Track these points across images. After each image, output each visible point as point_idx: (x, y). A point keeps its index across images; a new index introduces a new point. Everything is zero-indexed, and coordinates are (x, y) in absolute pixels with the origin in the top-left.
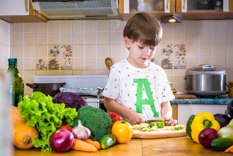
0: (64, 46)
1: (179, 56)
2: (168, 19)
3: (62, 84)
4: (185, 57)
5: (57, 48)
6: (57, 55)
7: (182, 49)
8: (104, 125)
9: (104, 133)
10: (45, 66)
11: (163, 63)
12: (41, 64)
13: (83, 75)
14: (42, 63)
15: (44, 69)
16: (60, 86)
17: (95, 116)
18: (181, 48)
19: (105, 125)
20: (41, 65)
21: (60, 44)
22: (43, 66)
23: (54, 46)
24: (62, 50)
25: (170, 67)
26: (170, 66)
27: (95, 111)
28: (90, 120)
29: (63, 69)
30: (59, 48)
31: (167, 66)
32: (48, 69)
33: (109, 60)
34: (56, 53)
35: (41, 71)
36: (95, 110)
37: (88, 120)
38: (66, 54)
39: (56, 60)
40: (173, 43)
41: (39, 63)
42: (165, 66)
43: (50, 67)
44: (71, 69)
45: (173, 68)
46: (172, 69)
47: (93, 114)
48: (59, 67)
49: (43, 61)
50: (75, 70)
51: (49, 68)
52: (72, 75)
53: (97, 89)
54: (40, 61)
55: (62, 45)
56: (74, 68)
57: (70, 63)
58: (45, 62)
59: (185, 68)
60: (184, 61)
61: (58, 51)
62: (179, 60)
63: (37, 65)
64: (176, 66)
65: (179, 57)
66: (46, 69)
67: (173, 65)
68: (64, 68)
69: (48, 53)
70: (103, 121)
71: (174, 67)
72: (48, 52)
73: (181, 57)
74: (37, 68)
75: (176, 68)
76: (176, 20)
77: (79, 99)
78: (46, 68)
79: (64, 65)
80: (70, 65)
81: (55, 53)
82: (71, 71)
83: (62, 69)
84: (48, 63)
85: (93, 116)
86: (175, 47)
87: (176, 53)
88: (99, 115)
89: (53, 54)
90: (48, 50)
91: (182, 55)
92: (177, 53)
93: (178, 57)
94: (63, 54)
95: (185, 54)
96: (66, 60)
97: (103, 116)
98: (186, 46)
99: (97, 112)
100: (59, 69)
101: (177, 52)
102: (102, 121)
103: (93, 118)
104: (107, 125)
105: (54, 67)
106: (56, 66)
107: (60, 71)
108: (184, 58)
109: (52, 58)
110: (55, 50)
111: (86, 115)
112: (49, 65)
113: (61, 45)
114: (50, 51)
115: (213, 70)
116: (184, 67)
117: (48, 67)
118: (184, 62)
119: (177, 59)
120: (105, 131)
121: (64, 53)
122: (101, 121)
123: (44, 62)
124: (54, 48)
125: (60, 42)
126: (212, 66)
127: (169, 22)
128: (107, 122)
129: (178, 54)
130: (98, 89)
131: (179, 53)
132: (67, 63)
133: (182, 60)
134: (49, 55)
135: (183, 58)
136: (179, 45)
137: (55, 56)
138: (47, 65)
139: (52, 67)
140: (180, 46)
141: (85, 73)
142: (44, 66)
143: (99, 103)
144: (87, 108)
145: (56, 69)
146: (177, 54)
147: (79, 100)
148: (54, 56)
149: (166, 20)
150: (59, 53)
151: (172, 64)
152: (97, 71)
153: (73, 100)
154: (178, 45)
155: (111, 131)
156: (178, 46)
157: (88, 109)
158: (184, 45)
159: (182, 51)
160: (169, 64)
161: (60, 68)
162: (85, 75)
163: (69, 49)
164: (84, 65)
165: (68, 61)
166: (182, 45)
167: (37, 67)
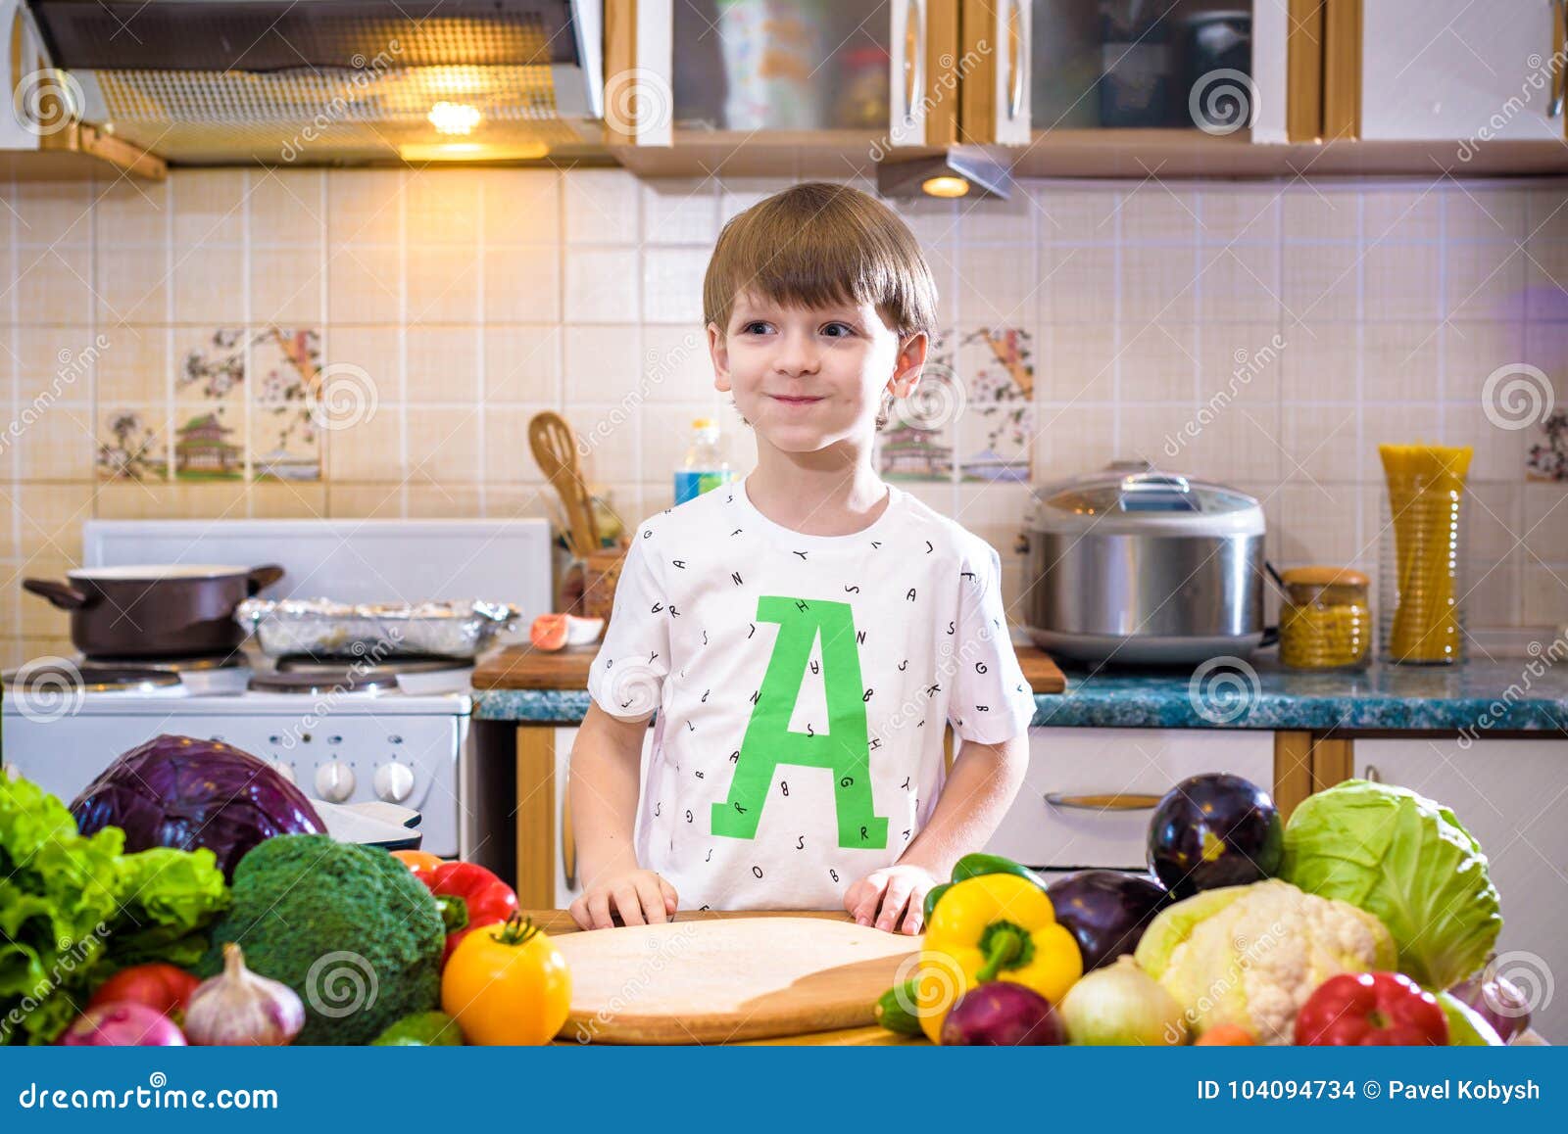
0: (275, 332)
1: (993, 404)
2: (917, 180)
3: (255, 577)
4: (1032, 408)
5: (231, 345)
6: (230, 386)
7: (1012, 360)
8: (388, 957)
9: (393, 1007)
10: (155, 455)
11: (894, 442)
12: (127, 447)
13: (391, 513)
14: (136, 438)
15: (146, 474)
16: (244, 592)
17: (336, 903)
18: (1003, 354)
19: (396, 955)
20: (129, 455)
21: (247, 318)
22: (139, 459)
23: (212, 332)
24: (263, 360)
25: (935, 470)
26: (936, 462)
27: (340, 874)
28: (300, 931)
29: (270, 478)
30: (245, 344)
31: (919, 464)
32: (172, 474)
33: (551, 428)
34: (224, 377)
35: (130, 492)
36: (340, 865)
37: (293, 929)
38: (285, 381)
39: (223, 421)
40: (956, 316)
41: (113, 440)
42: (904, 463)
43: (186, 461)
44: (318, 477)
45: (956, 475)
46: (946, 480)
47: (324, 893)
48: (242, 466)
49: (138, 422)
50: (341, 482)
51: (181, 470)
52: (327, 515)
53: (466, 613)
54: (124, 425)
55: (261, 324)
56: (334, 469)
57: (310, 439)
58: (157, 434)
59: (1028, 477)
60: (1026, 433)
61: (238, 363)
62: (992, 423)
63: (105, 450)
64: (976, 466)
65: (992, 410)
66: (156, 477)
67: (957, 459)
68: (271, 469)
69: (171, 376)
70: (386, 932)
71: (964, 468)
72: (172, 369)
73: (1006, 406)
74: (102, 469)
75: (972, 476)
76: (971, 183)
77: (254, 789)
78: (162, 471)
79: (275, 452)
80: (310, 452)
81: (214, 376)
82: (319, 489)
83: (264, 476)
84: (172, 441)
85: (320, 904)
86: (969, 346)
87: (975, 383)
88: (360, 896)
89: (203, 382)
90: (170, 358)
91: (1012, 397)
92: (981, 383)
93: (985, 406)
94: (266, 383)
95: (1030, 390)
96: (285, 421)
97: (384, 901)
98: (1034, 340)
99: (348, 876)
100: (237, 478)
101: (983, 375)
102: (376, 936)
103: (319, 919)
104: (411, 955)
105: (212, 462)
106: (222, 456)
107: (248, 488)
108: (1025, 415)
109: (200, 407)
110: (215, 357)
111: (279, 898)
112: (181, 451)
113: (254, 324)
114: (186, 361)
115: (1183, 506)
116: (1024, 469)
117: (172, 461)
118: (1027, 442)
119: (982, 418)
120: (398, 989)
121: (274, 375)
122: (369, 935)
123: (149, 432)
124: (211, 346)
125: (245, 309)
126: (1182, 480)
127: (928, 195)
128: (411, 937)
129: (986, 387)
130: (477, 615)
131: (994, 381)
132: (295, 441)
133: (1011, 428)
134: (180, 385)
135: (1018, 416)
136: (992, 335)
137: (219, 395)
138: (165, 450)
139: (197, 462)
140: (1002, 337)
141: (404, 502)
142: (147, 458)
143: (466, 721)
144: (293, 854)
145: (226, 474)
146: (979, 391)
147: (250, 794)
148: (208, 392)
149: (910, 185)
150: (239, 375)
151: (950, 450)
152: (481, 489)
153: (216, 799)
154: (985, 332)
155: (439, 984)
156: (989, 340)
157: (299, 856)
158: (1022, 332)
159: (1012, 371)
160: (934, 454)
161: (248, 473)
162: (412, 514)
163: (302, 350)
164: (403, 454)
165: (301, 425)
166: (1012, 335)
167: (104, 462)
